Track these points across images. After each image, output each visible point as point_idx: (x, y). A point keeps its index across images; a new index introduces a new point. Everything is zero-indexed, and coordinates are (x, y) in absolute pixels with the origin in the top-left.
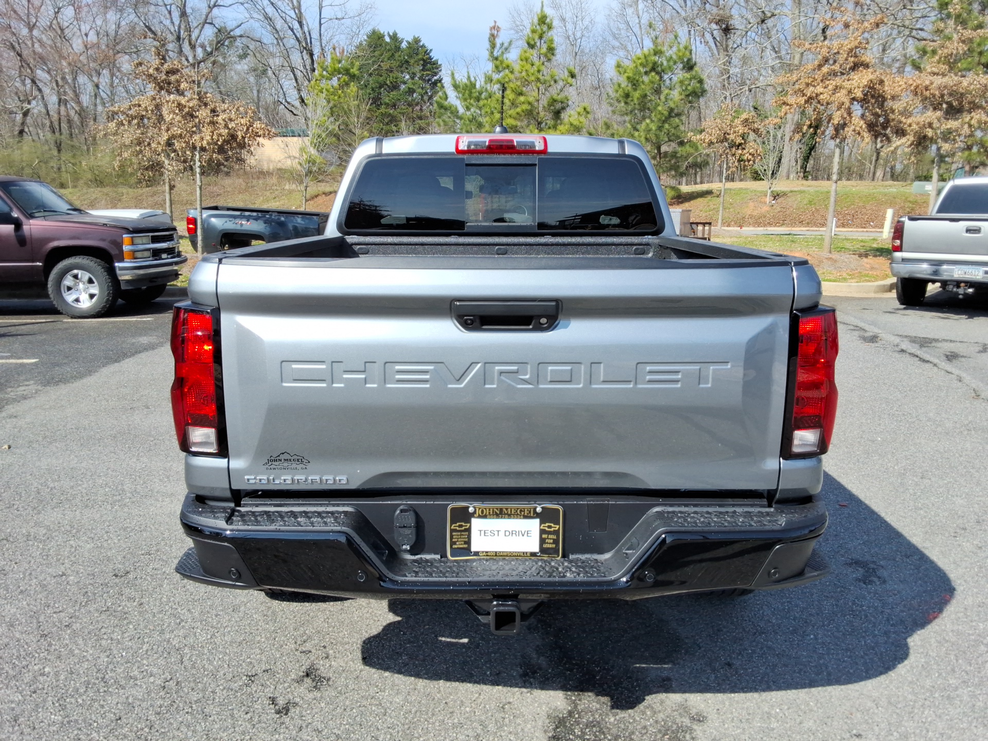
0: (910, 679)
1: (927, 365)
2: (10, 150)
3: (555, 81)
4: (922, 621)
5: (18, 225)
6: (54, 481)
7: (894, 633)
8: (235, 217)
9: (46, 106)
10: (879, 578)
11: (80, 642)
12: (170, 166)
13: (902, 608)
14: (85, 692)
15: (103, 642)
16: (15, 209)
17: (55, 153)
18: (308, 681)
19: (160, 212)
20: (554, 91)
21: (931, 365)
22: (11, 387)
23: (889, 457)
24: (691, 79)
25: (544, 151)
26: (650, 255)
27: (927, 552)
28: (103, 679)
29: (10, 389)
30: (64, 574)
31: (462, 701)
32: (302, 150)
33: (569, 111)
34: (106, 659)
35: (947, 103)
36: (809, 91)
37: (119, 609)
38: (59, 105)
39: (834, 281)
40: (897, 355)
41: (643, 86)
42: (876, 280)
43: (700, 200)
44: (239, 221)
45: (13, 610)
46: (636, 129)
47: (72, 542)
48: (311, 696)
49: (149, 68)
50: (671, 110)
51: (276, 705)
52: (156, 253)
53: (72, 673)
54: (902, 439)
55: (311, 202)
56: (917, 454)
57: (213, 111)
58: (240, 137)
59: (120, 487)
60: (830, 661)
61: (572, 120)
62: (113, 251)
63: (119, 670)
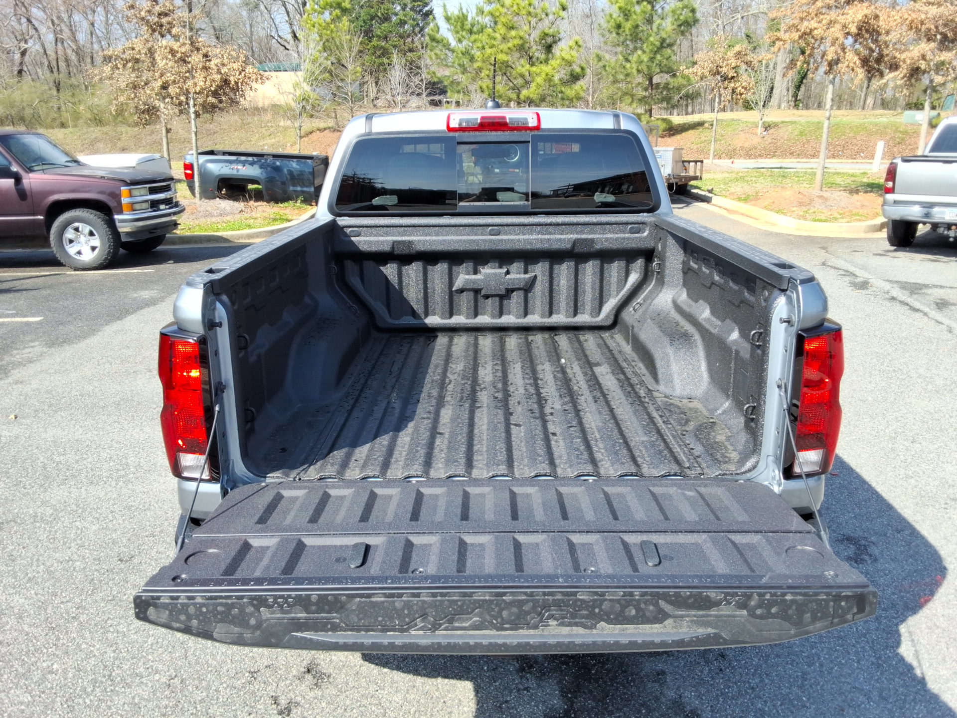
0: (901, 670)
1: (918, 315)
2: (10, 91)
3: (547, 15)
4: (914, 606)
5: (18, 179)
6: (59, 454)
7: (886, 618)
8: (231, 162)
9: (43, 46)
10: (870, 555)
11: (87, 635)
12: (165, 109)
13: (893, 590)
14: (92, 691)
15: (110, 635)
16: (14, 163)
17: (55, 92)
18: (309, 677)
19: (157, 156)
20: (545, 25)
21: (921, 314)
22: (16, 349)
23: (880, 418)
24: (683, 9)
25: (537, 128)
26: (646, 234)
27: (917, 526)
28: (110, 676)
29: (15, 352)
30: (70, 560)
31: (460, 700)
32: (296, 85)
33: (561, 45)
34: (112, 655)
35: (941, 34)
36: (805, 26)
37: (125, 598)
38: (56, 45)
39: (825, 221)
40: (887, 303)
41: (634, 17)
42: (867, 219)
43: (691, 132)
44: (234, 166)
45: (21, 601)
46: (627, 60)
47: (78, 524)
48: (312, 694)
49: (140, 11)
50: (663, 40)
51: (278, 705)
52: (154, 205)
53: (79, 670)
54: (892, 399)
55: (306, 139)
56: (908, 416)
57: (206, 55)
58: (233, 82)
59: (124, 461)
60: (823, 650)
61: (563, 54)
62: (112, 203)
63: (125, 667)
